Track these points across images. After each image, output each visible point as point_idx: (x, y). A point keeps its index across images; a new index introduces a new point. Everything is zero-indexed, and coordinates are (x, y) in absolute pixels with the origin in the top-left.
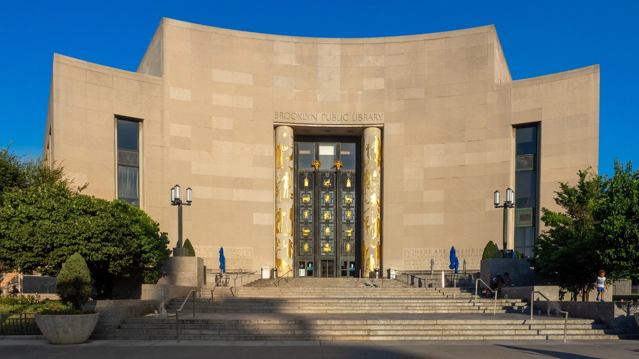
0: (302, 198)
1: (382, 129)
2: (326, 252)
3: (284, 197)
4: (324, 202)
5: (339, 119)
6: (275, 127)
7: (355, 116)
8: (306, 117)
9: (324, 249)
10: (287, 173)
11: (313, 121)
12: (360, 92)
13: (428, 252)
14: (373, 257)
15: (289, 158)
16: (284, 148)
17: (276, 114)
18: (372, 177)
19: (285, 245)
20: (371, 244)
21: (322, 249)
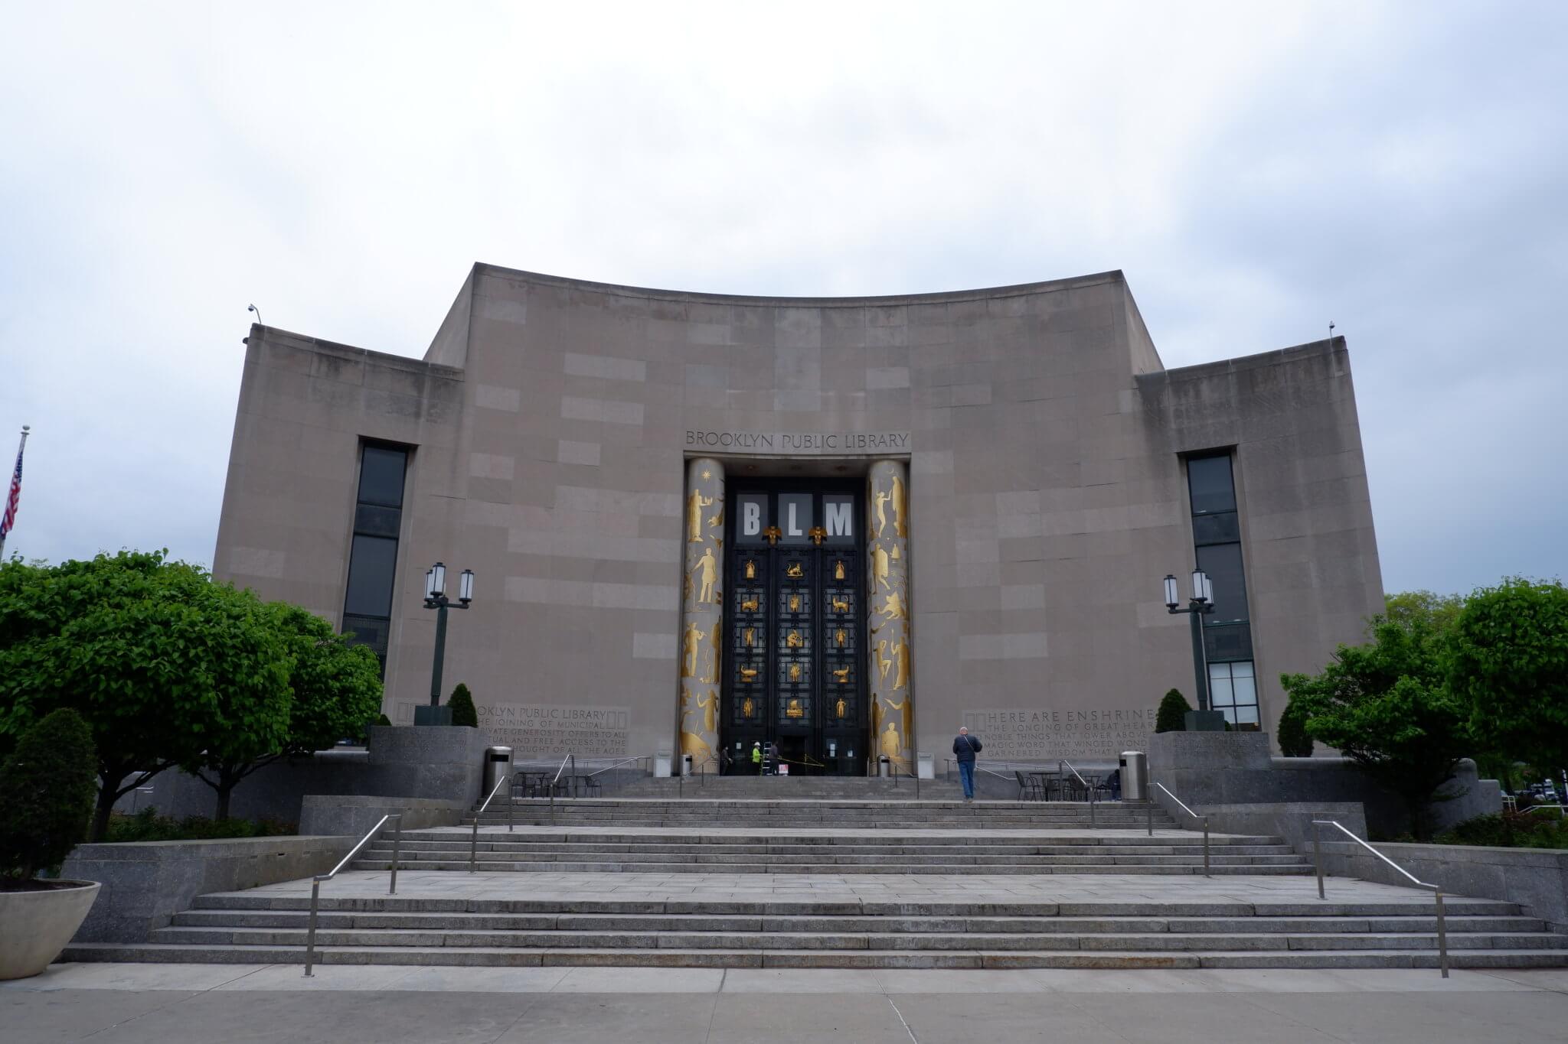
0: (742, 603)
1: (906, 465)
2: (791, 718)
3: (702, 600)
4: (789, 611)
5: (819, 443)
6: (688, 463)
7: (850, 438)
8: (750, 442)
9: (788, 711)
10: (709, 551)
11: (766, 449)
12: (862, 394)
13: (1017, 718)
14: (895, 730)
15: (714, 520)
16: (703, 502)
17: (690, 435)
18: (890, 559)
19: (701, 703)
20: (889, 701)
21: (783, 711)
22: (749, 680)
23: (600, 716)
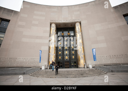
1: (80, 23)
2: (66, 59)
5: (68, 21)
11: (61, 22)
14: (83, 60)
16: (53, 29)
18: (79, 35)
19: (52, 57)
20: (81, 55)
22: (60, 54)
23: (35, 59)
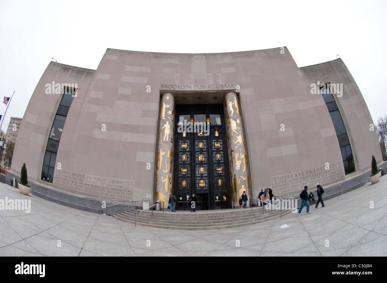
0: (181, 145)
1: (238, 94)
2: (201, 187)
3: (164, 140)
4: (199, 148)
5: (207, 87)
7: (218, 86)
8: (183, 87)
9: (200, 184)
11: (188, 89)
14: (244, 188)
15: (170, 112)
16: (166, 106)
17: (162, 86)
18: (237, 123)
19: (164, 180)
20: (241, 177)
21: (198, 185)
22: (185, 173)
23: (122, 183)
